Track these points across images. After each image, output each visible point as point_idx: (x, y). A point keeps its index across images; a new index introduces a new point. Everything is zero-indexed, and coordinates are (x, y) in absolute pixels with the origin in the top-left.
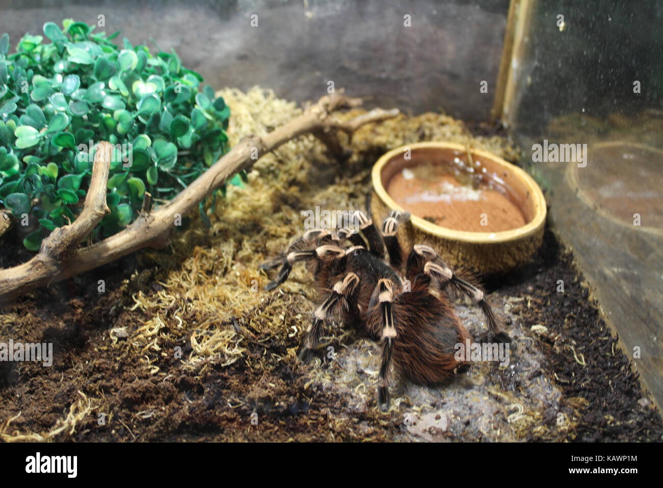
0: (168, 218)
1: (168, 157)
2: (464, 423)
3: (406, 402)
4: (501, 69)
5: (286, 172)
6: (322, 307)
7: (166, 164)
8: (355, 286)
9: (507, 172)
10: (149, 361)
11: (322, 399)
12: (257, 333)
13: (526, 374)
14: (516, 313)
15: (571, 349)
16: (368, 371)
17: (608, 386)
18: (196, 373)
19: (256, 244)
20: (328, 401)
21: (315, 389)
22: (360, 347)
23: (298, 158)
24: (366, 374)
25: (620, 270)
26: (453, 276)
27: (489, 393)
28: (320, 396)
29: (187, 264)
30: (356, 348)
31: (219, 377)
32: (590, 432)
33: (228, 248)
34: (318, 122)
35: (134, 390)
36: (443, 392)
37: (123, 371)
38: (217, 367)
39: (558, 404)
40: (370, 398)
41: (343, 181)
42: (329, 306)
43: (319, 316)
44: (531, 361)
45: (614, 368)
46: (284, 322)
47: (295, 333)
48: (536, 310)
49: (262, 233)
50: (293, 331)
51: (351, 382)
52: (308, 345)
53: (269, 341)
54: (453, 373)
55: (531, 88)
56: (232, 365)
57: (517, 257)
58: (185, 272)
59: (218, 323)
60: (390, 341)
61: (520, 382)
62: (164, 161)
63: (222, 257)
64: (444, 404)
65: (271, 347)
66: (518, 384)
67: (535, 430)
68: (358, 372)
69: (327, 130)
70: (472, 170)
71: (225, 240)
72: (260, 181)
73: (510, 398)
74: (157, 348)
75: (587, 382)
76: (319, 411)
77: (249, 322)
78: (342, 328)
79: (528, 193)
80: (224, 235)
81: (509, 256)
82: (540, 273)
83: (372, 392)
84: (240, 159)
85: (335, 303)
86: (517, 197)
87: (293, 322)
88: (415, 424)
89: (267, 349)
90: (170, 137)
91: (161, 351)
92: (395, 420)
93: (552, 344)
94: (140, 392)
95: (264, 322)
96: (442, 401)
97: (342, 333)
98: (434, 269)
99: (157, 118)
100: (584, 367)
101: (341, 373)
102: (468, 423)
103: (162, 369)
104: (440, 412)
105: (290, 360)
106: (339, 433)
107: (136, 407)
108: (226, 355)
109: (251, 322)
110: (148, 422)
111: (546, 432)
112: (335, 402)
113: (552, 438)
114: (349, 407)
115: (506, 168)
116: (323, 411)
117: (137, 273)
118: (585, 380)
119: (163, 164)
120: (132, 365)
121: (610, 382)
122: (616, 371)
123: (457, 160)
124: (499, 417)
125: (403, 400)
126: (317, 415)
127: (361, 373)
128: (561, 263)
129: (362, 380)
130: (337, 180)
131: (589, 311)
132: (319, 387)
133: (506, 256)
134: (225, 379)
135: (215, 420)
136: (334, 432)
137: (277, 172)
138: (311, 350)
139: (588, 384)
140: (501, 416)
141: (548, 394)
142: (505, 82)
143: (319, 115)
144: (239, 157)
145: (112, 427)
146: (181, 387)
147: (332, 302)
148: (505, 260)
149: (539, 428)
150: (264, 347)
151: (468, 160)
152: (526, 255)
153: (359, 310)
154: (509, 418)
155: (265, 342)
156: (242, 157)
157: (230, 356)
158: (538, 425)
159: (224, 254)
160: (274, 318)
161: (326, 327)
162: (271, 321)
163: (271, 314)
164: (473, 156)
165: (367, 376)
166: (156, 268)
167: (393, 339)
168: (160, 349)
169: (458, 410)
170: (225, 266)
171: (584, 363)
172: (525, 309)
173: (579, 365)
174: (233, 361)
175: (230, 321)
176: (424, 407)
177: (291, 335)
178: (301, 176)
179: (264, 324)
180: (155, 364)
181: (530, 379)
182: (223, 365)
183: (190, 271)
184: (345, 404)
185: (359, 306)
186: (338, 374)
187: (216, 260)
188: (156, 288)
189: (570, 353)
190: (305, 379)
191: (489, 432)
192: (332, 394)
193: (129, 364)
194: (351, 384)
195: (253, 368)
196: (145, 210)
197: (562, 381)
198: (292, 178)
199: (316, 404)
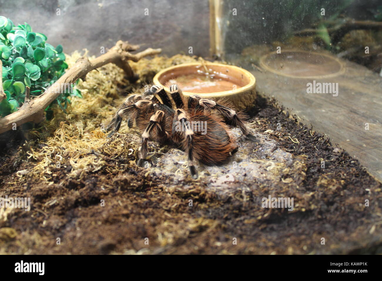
0: (42, 102)
1: (35, 72)
2: (243, 176)
3: (207, 173)
4: (211, 25)
5: (103, 90)
6: (146, 130)
7: (35, 77)
8: (163, 116)
9: (228, 70)
10: (46, 179)
11: (158, 180)
12: (109, 156)
13: (269, 150)
14: (254, 128)
15: (289, 138)
16: (180, 162)
17: (315, 148)
18: (78, 177)
19: (95, 123)
20: (161, 181)
21: (152, 176)
22: (172, 153)
23: (109, 82)
24: (180, 164)
25: (300, 111)
26: (217, 104)
27: (252, 161)
28: (156, 179)
29: (57, 132)
30: (170, 154)
31: (92, 177)
32: (314, 167)
33: (79, 125)
34: (118, 54)
35: (41, 190)
36: (226, 167)
37: (31, 188)
38: (90, 173)
39: (291, 159)
40: (185, 175)
41: (137, 91)
42: (150, 129)
43: (145, 136)
44: (270, 144)
45: (315, 141)
46: (124, 147)
47: (132, 152)
48: (264, 125)
49: (97, 117)
50: (131, 151)
51: (172, 169)
52: (141, 157)
53: (117, 158)
54: (229, 155)
55: (230, 26)
56: (99, 170)
57: (246, 103)
58: (57, 137)
59: (85, 155)
60: (190, 137)
61: (267, 155)
62: (33, 75)
63: (77, 129)
64: (229, 171)
65: (119, 161)
66: (267, 156)
67: (284, 171)
68: (175, 164)
69: (123, 59)
70: (207, 74)
71: (77, 121)
72: (90, 95)
73: (265, 161)
74: (50, 173)
75: (303, 149)
76: (157, 186)
77: (103, 151)
78: (159, 147)
79: (242, 75)
80: (76, 118)
81: (241, 103)
82: (260, 111)
83: (186, 171)
84: (78, 70)
85: (153, 127)
86: (236, 80)
87: (129, 147)
88: (215, 182)
89: (118, 162)
90: (35, 61)
91: (52, 174)
92: (203, 182)
93: (278, 137)
94: (45, 191)
95: (112, 149)
96: (227, 170)
97: (159, 149)
98: (205, 101)
99: (25, 49)
100: (299, 144)
101: (165, 167)
102: (245, 175)
103: (55, 182)
104: (228, 174)
105: (133, 166)
106: (173, 193)
107: (44, 200)
108: (94, 166)
109: (104, 150)
110: (54, 206)
111: (290, 170)
112: (165, 180)
113: (294, 172)
114: (175, 181)
115: (227, 68)
116: (160, 186)
117: (26, 142)
118: (302, 148)
119: (33, 77)
120: (36, 183)
121: (315, 146)
122: (316, 142)
123: (199, 71)
124: (262, 169)
125: (205, 172)
126: (156, 189)
127: (176, 164)
128: (269, 106)
129: (179, 168)
130: (134, 90)
131: (292, 122)
132: (154, 174)
133: (240, 103)
134: (97, 177)
135: (96, 196)
136: (170, 193)
137: (98, 90)
138: (143, 159)
139: (303, 150)
140: (263, 168)
141: (285, 155)
142: (214, 32)
143: (118, 50)
144: (77, 69)
145: (31, 213)
146: (70, 187)
147: (151, 127)
148: (240, 105)
149: (286, 169)
150: (115, 161)
151: (205, 69)
152: (250, 102)
153: (166, 134)
154: (268, 169)
155: (116, 159)
156: (80, 69)
157: (96, 166)
158: (285, 168)
159: (78, 127)
160: (118, 147)
161: (149, 147)
162: (116, 148)
163: (115, 145)
164: (207, 66)
165: (181, 165)
166: (38, 139)
167: (192, 136)
168: (51, 173)
169: (238, 171)
170: (79, 134)
171: (298, 142)
172: (258, 126)
173: (296, 143)
174: (99, 168)
175: (91, 152)
176: (218, 174)
177: (130, 154)
178: (113, 91)
179: (112, 150)
180: (50, 181)
181: (272, 152)
182: (93, 171)
183: (60, 136)
184: (172, 180)
185: (166, 133)
186: (163, 167)
187: (73, 131)
188: (41, 146)
189: (289, 140)
190: (145, 171)
191: (259, 176)
192: (163, 176)
193: (33, 183)
194: (173, 170)
195: (112, 172)
196: (27, 98)
197: (290, 151)
198: (107, 92)
199: (155, 183)
